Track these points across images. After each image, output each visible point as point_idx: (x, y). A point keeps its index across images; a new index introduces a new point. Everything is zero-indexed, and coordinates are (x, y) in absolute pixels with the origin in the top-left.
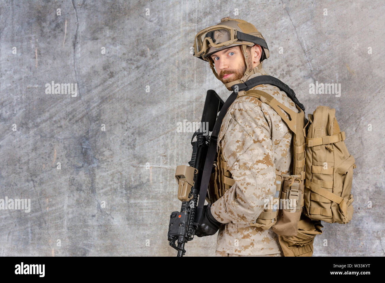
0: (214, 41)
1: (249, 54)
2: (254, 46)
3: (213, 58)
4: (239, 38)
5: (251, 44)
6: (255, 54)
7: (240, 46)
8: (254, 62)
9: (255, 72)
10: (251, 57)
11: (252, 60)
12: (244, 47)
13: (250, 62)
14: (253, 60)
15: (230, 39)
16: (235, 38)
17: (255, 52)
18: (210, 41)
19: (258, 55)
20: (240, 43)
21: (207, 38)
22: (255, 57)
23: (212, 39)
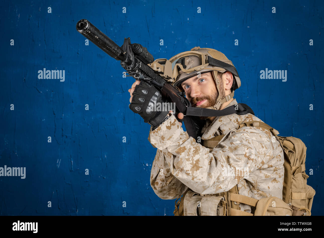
0: (185, 67)
1: (221, 81)
2: (225, 72)
3: (183, 86)
4: (210, 63)
5: (222, 70)
6: (226, 81)
7: (211, 72)
8: (226, 89)
9: (227, 101)
10: (223, 84)
11: (223, 87)
12: (215, 74)
13: (222, 88)
14: (225, 86)
15: (201, 64)
16: (206, 63)
17: (227, 79)
18: (181, 66)
19: (229, 82)
20: (211, 68)
21: (177, 64)
22: (227, 84)
23: (183, 66)
